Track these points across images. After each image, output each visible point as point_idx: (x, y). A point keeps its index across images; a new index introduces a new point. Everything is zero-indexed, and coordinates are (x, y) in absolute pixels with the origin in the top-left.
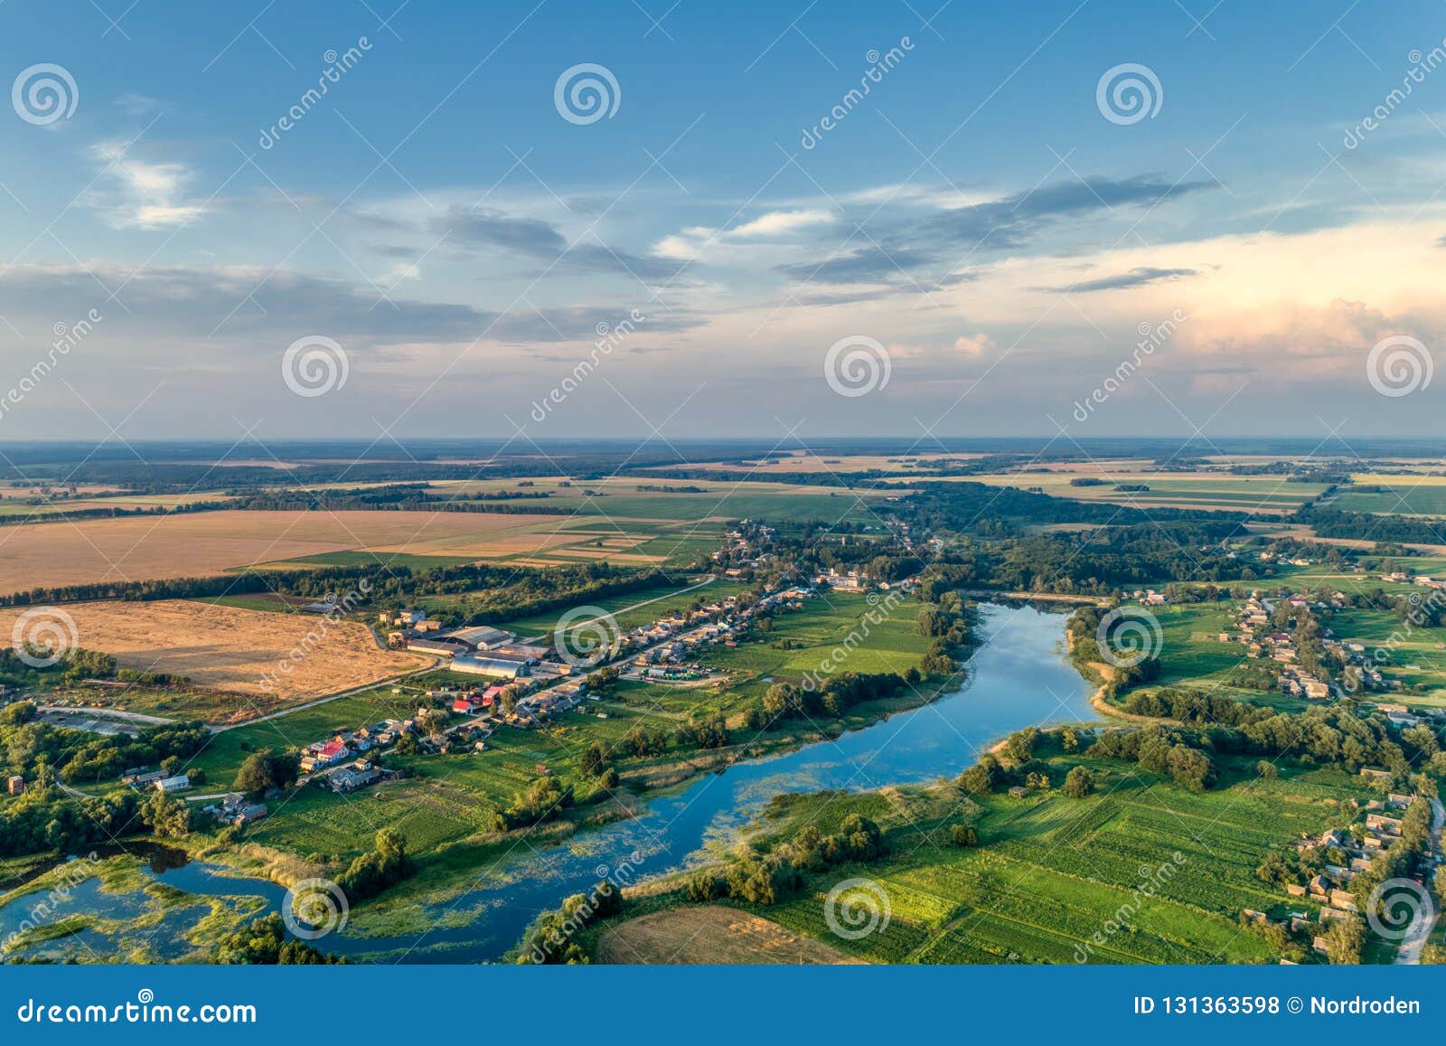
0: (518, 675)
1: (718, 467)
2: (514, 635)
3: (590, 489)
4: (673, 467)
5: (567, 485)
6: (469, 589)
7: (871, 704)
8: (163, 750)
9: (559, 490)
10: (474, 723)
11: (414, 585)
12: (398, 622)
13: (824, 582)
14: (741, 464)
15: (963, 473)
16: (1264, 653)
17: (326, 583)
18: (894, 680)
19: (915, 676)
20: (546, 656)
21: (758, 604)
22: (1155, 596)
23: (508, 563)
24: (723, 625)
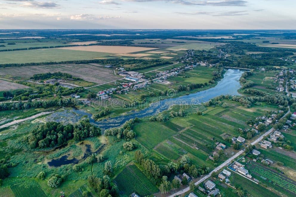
0: (136, 81)
1: (191, 37)
2: (138, 73)
3: (163, 42)
4: (181, 37)
5: (159, 41)
6: (133, 63)
7: (196, 89)
8: (77, 91)
9: (157, 42)
10: (126, 89)
11: (124, 62)
12: (119, 70)
13: (199, 64)
14: (195, 36)
15: (241, 39)
16: (277, 82)
17: (109, 62)
18: (202, 85)
19: (206, 84)
20: (142, 77)
21: (184, 68)
22: (263, 69)
23: (142, 58)
24: (176, 72)
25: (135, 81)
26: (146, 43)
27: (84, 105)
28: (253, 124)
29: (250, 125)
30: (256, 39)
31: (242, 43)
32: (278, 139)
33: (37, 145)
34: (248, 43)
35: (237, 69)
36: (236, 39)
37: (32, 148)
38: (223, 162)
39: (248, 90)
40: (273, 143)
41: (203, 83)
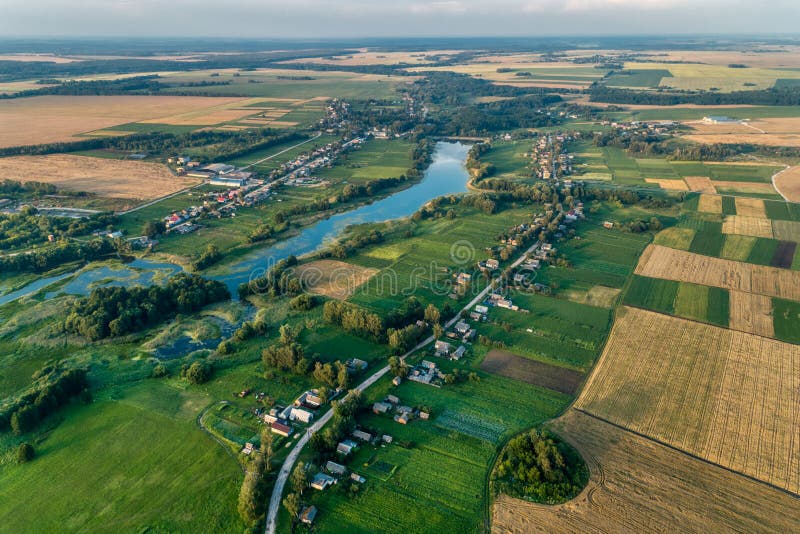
0: (241, 185)
2: (234, 167)
3: (252, 79)
4: (295, 62)
8: (104, 223)
9: (234, 79)
10: (228, 206)
11: (178, 143)
12: (178, 163)
13: (371, 134)
14: (331, 59)
15: (447, 64)
16: (537, 162)
17: (133, 143)
18: (395, 180)
19: (403, 178)
20: (251, 176)
21: (341, 147)
22: (508, 137)
23: (220, 128)
24: (326, 158)
25: (238, 185)
26: (204, 84)
27: (147, 250)
28: (507, 239)
29: (503, 241)
30: (480, 62)
31: (453, 74)
32: (548, 255)
33: (105, 332)
34: (466, 75)
35: (457, 140)
36: (436, 65)
37: (94, 340)
38: (474, 297)
39: (487, 180)
40: (541, 261)
41: (398, 177)
